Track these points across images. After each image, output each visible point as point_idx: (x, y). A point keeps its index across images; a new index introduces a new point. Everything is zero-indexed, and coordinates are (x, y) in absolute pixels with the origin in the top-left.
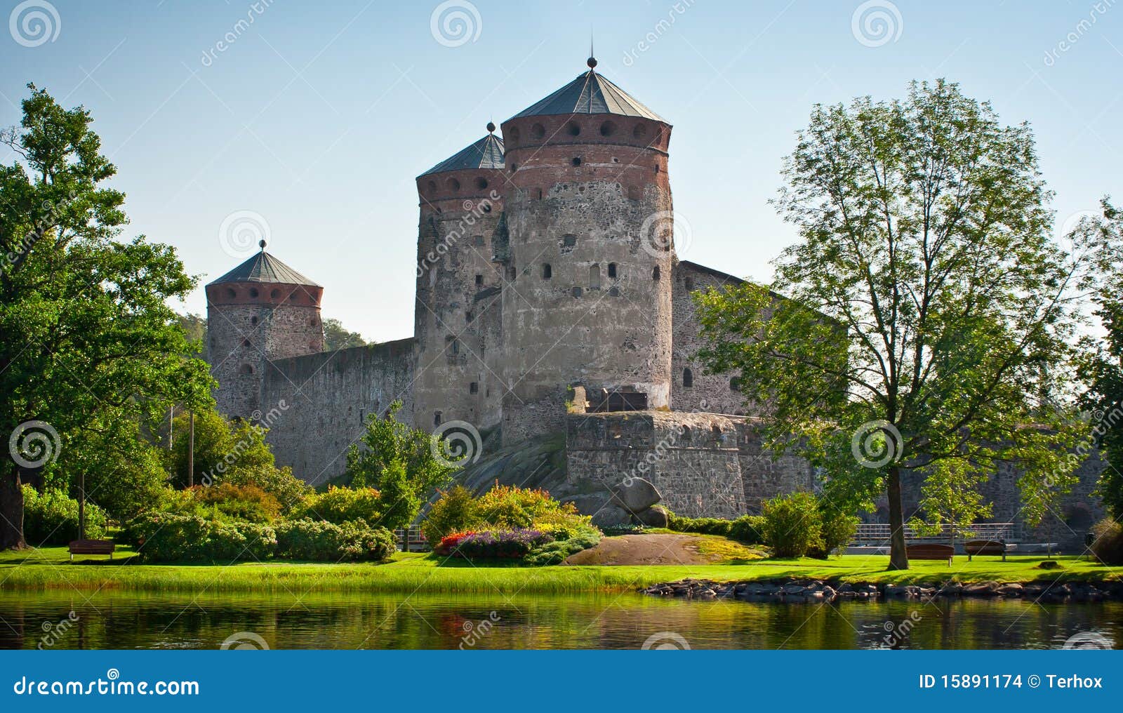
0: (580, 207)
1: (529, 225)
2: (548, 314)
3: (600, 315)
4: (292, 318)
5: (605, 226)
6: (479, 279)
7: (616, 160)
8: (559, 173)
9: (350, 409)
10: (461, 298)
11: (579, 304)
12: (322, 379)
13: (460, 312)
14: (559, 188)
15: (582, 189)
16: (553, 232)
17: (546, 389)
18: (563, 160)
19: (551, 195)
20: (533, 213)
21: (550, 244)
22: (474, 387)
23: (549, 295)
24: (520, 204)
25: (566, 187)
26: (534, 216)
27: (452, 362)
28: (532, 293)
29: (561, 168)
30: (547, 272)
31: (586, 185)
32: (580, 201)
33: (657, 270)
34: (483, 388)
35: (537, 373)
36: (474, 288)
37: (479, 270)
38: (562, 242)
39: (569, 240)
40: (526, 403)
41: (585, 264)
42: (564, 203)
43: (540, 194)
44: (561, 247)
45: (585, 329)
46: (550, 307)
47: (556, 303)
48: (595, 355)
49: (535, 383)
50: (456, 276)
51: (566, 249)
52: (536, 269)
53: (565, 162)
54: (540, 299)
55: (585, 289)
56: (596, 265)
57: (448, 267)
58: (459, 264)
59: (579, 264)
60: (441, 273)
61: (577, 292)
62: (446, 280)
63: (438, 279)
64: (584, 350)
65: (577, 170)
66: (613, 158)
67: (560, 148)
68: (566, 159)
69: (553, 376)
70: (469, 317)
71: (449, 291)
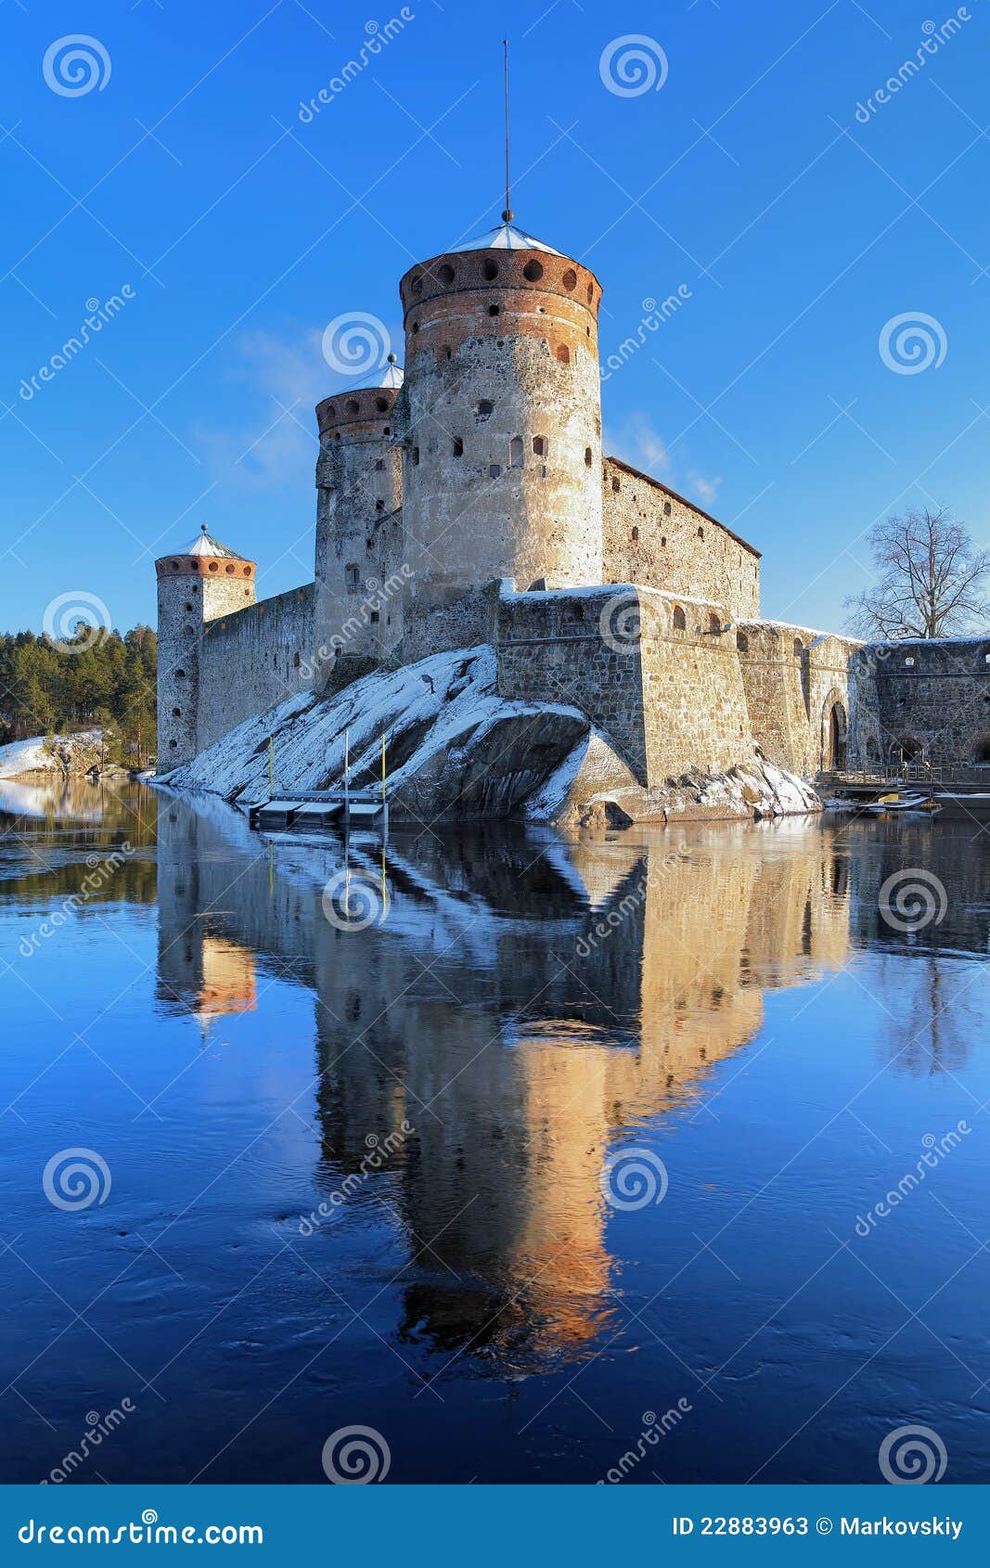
0: (499, 366)
1: (435, 393)
2: (459, 499)
3: (524, 500)
4: (228, 588)
5: (529, 391)
6: (379, 504)
7: (542, 310)
8: (472, 325)
9: (266, 655)
10: (361, 525)
11: (498, 486)
12: (245, 632)
13: (361, 540)
14: (473, 343)
15: (500, 344)
16: (466, 397)
17: (457, 591)
18: (477, 308)
19: (461, 353)
20: (440, 376)
21: (461, 413)
22: (374, 617)
23: (460, 475)
24: (424, 369)
25: (480, 342)
26: (442, 379)
27: (352, 591)
28: (438, 475)
29: (474, 318)
30: (458, 451)
31: (506, 339)
32: (498, 359)
33: (588, 452)
34: (383, 618)
35: (445, 572)
36: (374, 513)
37: (379, 495)
38: (476, 410)
39: (486, 407)
40: (433, 610)
41: (504, 436)
42: (479, 361)
43: (448, 352)
44: (476, 416)
45: (505, 516)
46: (461, 491)
47: (469, 485)
49: (444, 585)
50: (356, 501)
51: (480, 418)
52: (446, 445)
53: (480, 312)
54: (450, 482)
55: (504, 467)
56: (518, 439)
57: (347, 493)
58: (357, 490)
59: (497, 436)
60: (341, 501)
61: (495, 471)
62: (345, 507)
63: (338, 506)
64: (504, 543)
65: (493, 320)
66: (538, 308)
67: (473, 294)
68: (481, 307)
69: (466, 576)
70: (369, 544)
71: (349, 517)
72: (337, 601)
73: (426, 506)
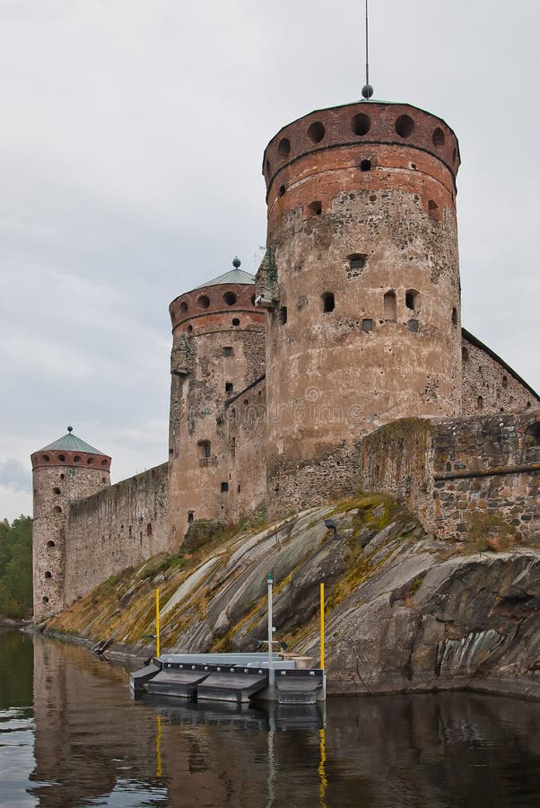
0: (371, 220)
1: (304, 250)
2: (330, 354)
3: (397, 354)
4: (89, 477)
5: (403, 245)
6: (229, 387)
7: (413, 167)
8: (344, 180)
9: (122, 527)
10: (212, 405)
11: (371, 340)
12: (104, 509)
13: (212, 419)
14: (344, 199)
15: (373, 199)
16: (336, 252)
17: (328, 446)
18: (349, 164)
19: (333, 208)
20: (310, 233)
21: (332, 269)
22: (224, 487)
23: (332, 330)
24: (292, 228)
25: (352, 197)
26: (312, 236)
27: (204, 464)
28: (309, 331)
29: (345, 174)
30: (329, 303)
31: (378, 194)
32: (371, 214)
33: (455, 311)
34: (233, 486)
35: (315, 428)
36: (224, 395)
37: (229, 378)
38: (347, 264)
40: (302, 466)
41: (378, 290)
42: (350, 216)
43: (318, 208)
44: (347, 270)
45: (379, 371)
46: (333, 345)
47: (340, 340)
48: (391, 403)
49: (314, 441)
50: (207, 384)
51: (352, 273)
52: (315, 301)
53: (351, 166)
54: (320, 337)
55: (377, 321)
56: (391, 293)
57: (199, 378)
58: (209, 375)
59: (370, 291)
60: (193, 385)
61: (367, 324)
62: (197, 390)
63: (191, 390)
65: (365, 175)
66: (410, 164)
67: (344, 151)
68: (352, 162)
69: (337, 431)
70: (219, 421)
71: (200, 399)
72: (190, 473)
73: (295, 364)
